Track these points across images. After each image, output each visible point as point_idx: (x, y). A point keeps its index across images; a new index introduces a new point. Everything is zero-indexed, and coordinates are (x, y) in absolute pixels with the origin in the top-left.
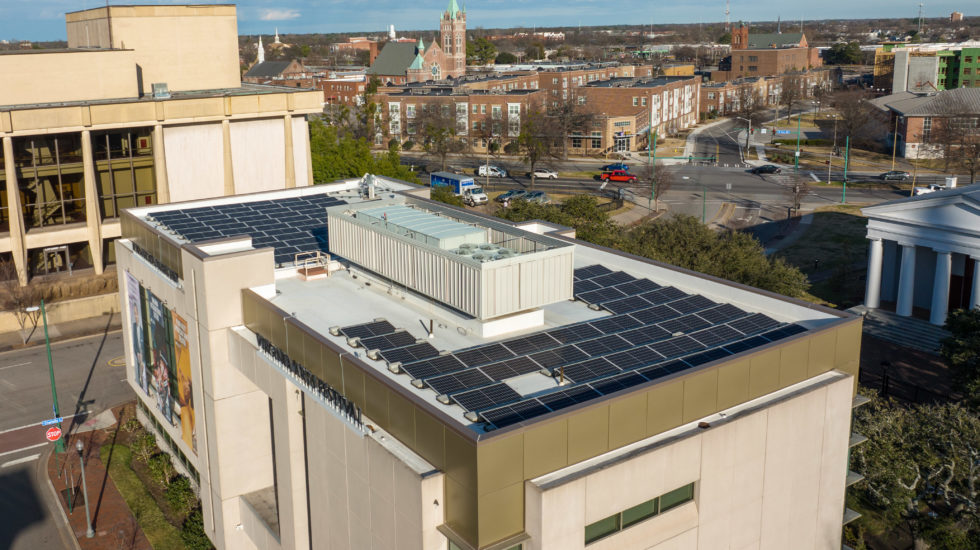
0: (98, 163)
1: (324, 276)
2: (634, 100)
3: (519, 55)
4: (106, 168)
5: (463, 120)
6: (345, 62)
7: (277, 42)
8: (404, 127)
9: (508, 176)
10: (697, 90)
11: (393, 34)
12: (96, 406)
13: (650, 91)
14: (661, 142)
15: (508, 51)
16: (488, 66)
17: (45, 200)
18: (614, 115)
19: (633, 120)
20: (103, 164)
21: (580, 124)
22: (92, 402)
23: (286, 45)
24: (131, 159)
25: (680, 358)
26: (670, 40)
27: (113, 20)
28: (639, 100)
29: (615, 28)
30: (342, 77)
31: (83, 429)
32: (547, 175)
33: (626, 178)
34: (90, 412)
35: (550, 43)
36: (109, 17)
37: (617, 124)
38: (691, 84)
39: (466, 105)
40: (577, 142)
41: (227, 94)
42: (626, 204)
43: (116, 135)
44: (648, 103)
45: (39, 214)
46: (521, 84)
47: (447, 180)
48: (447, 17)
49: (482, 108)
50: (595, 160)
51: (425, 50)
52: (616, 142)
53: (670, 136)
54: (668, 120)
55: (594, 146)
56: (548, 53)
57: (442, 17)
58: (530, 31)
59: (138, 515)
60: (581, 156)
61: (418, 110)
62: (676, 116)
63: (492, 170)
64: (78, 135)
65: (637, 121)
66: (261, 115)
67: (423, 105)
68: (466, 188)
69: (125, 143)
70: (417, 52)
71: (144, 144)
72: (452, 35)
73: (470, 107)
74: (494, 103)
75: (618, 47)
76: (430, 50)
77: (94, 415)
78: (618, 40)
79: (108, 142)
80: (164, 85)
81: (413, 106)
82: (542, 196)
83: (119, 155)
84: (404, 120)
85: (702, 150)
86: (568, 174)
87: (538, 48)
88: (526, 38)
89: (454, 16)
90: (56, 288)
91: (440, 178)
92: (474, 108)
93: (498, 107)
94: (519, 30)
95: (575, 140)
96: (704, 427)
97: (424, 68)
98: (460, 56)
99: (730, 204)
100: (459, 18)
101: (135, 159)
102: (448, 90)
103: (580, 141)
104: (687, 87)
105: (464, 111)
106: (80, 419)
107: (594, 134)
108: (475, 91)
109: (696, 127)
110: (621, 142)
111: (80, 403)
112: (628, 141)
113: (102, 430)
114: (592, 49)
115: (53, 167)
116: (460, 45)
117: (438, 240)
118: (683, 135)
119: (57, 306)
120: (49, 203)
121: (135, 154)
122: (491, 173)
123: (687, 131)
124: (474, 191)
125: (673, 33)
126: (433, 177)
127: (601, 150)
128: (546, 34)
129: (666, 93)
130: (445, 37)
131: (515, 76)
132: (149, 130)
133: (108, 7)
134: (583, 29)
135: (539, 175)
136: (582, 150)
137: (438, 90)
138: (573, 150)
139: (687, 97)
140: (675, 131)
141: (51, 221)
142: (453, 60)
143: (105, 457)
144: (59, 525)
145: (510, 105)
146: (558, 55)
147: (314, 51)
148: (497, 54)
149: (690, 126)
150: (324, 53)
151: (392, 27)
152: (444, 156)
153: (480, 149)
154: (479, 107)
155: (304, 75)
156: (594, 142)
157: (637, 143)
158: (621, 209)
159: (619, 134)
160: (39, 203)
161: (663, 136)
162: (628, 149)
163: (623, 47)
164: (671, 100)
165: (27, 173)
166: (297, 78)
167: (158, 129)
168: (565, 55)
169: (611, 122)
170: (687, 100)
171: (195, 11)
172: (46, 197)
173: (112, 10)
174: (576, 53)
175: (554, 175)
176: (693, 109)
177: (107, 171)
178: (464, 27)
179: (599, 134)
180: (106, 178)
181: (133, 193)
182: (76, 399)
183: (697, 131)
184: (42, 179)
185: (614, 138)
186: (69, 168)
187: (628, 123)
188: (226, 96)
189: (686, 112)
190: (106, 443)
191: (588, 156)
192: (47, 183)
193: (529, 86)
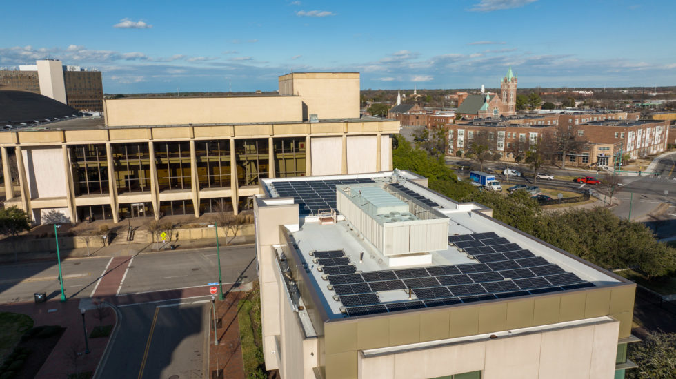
0: (277, 155)
1: (332, 223)
2: (616, 134)
3: (558, 104)
4: (282, 157)
5: (501, 142)
6: (449, 106)
7: (415, 94)
8: (465, 144)
9: (522, 176)
10: (666, 129)
11: (483, 90)
12: (247, 280)
13: (627, 129)
14: (633, 161)
15: (550, 102)
16: (536, 110)
17: (251, 172)
18: (600, 142)
19: (612, 146)
20: (279, 156)
21: (574, 147)
22: (246, 277)
23: (419, 96)
24: (294, 153)
25: (494, 294)
26: (666, 97)
27: (294, 80)
28: (619, 135)
29: (630, 89)
30: (444, 114)
31: (236, 290)
32: (547, 177)
33: (594, 182)
34: (243, 282)
35: (580, 97)
36: (293, 79)
37: (600, 149)
38: (661, 125)
39: (504, 132)
40: (572, 158)
41: (347, 121)
42: (591, 199)
43: (287, 141)
44: (625, 137)
45: (247, 179)
46: (546, 122)
47: (479, 176)
48: (506, 81)
49: (514, 135)
50: (583, 170)
51: (490, 100)
52: (599, 160)
53: (641, 158)
54: (641, 148)
55: (584, 162)
56: (577, 103)
57: (502, 81)
58: (570, 90)
59: (242, 338)
60: (575, 167)
61: (475, 135)
62: (647, 145)
63: (513, 172)
64: (267, 140)
65: (615, 148)
66: (364, 133)
67: (478, 132)
68: (489, 181)
69: (293, 145)
70: (485, 100)
71: (302, 146)
72: (508, 91)
73: (506, 133)
74: (522, 132)
75: (627, 101)
76: (493, 100)
77: (244, 283)
78: (628, 96)
79: (284, 144)
80: (316, 115)
81: (472, 132)
82: (536, 189)
83: (289, 151)
84: (466, 140)
85: (661, 168)
86: (562, 178)
87: (570, 100)
88: (566, 94)
89: (510, 80)
90: (247, 217)
91: (475, 175)
92: (508, 134)
93: (524, 135)
94: (564, 89)
95: (571, 157)
96: (493, 337)
97: (488, 110)
98: (512, 103)
99: (667, 204)
100: (512, 81)
101: (297, 154)
102: (495, 123)
103: (574, 158)
104: (657, 127)
105: (502, 136)
106: (237, 285)
107: (584, 154)
108: (512, 125)
109: (662, 153)
110: (602, 160)
111: (240, 277)
112: (607, 159)
113: (244, 292)
114: (607, 102)
115: (255, 155)
116: (512, 97)
117: (377, 208)
118: (650, 158)
119: (246, 227)
120: (253, 174)
121: (297, 151)
122: (512, 174)
123: (655, 155)
124: (494, 184)
125: (670, 92)
126: (471, 173)
127: (588, 164)
128: (581, 92)
129: (640, 131)
130: (504, 93)
131: (544, 116)
132: (304, 139)
133: (292, 74)
134: (607, 89)
135: (542, 177)
136: (575, 163)
137: (489, 123)
138: (570, 163)
139: (657, 133)
140: (645, 155)
141: (253, 183)
142: (507, 106)
143: (239, 306)
144: (205, 336)
145: (531, 134)
146: (584, 105)
147: (434, 99)
148: (543, 102)
149: (658, 152)
150: (439, 100)
151: (483, 86)
152: (482, 162)
153: (510, 159)
154: (511, 134)
155: (421, 113)
156: (584, 159)
157: (613, 161)
158: (587, 201)
159: (601, 155)
160: (248, 173)
161: (635, 158)
162: (607, 165)
163: (631, 101)
164: (644, 135)
165: (242, 157)
166: (417, 114)
167: (308, 139)
168: (588, 105)
169: (596, 147)
170: (657, 135)
171: (337, 76)
172: (252, 171)
173: (294, 75)
174: (596, 104)
175: (552, 178)
176: (662, 142)
177: (281, 159)
178: (516, 86)
179: (587, 154)
180: (281, 163)
181: (295, 171)
182: (239, 274)
183: (662, 156)
184: (250, 162)
185: (598, 157)
186: (262, 156)
187: (608, 149)
188: (345, 122)
189: (656, 143)
190: (242, 299)
191: (580, 167)
192: (253, 163)
193: (552, 123)
